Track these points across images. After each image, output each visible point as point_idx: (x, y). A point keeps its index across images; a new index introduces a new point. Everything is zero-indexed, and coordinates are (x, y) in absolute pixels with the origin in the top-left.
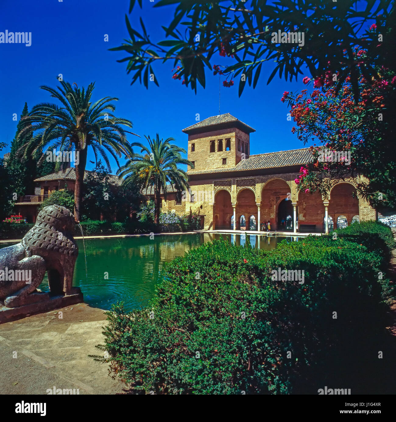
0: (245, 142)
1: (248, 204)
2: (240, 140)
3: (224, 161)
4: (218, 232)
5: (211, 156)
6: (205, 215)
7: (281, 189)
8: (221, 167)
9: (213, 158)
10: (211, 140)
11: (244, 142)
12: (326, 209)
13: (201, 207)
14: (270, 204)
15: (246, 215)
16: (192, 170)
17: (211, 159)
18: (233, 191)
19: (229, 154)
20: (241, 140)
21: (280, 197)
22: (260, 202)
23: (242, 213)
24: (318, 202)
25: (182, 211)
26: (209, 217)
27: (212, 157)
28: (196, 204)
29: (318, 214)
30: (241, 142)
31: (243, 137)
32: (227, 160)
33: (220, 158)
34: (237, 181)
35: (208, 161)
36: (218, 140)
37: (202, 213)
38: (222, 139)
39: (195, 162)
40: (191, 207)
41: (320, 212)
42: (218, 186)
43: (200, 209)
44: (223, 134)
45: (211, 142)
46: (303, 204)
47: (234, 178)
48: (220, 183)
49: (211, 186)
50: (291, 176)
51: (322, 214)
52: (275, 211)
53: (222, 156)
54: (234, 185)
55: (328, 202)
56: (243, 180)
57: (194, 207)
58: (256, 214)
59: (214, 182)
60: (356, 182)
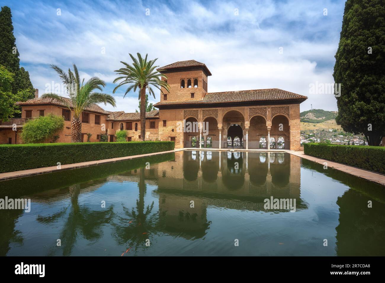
0: (206, 82)
3: (193, 95)
4: (188, 150)
5: (181, 91)
6: (176, 137)
8: (190, 99)
9: (183, 92)
10: (181, 78)
13: (173, 130)
15: (205, 136)
16: (165, 101)
17: (181, 93)
18: (199, 119)
19: (197, 90)
20: (204, 80)
21: (230, 123)
22: (221, 127)
25: (155, 134)
26: (180, 139)
28: (169, 128)
31: (205, 78)
32: (195, 94)
33: (189, 92)
34: (203, 110)
35: (178, 95)
36: (187, 79)
37: (173, 135)
38: (191, 78)
39: (167, 95)
40: (163, 130)
41: (258, 134)
42: (187, 114)
43: (172, 132)
44: (192, 75)
45: (181, 80)
47: (201, 109)
48: (189, 112)
49: (182, 113)
50: (245, 109)
51: (259, 136)
52: (226, 134)
53: (191, 91)
54: (201, 113)
55: (271, 128)
56: (207, 110)
57: (166, 130)
58: (212, 136)
59: (183, 111)
60: (288, 115)
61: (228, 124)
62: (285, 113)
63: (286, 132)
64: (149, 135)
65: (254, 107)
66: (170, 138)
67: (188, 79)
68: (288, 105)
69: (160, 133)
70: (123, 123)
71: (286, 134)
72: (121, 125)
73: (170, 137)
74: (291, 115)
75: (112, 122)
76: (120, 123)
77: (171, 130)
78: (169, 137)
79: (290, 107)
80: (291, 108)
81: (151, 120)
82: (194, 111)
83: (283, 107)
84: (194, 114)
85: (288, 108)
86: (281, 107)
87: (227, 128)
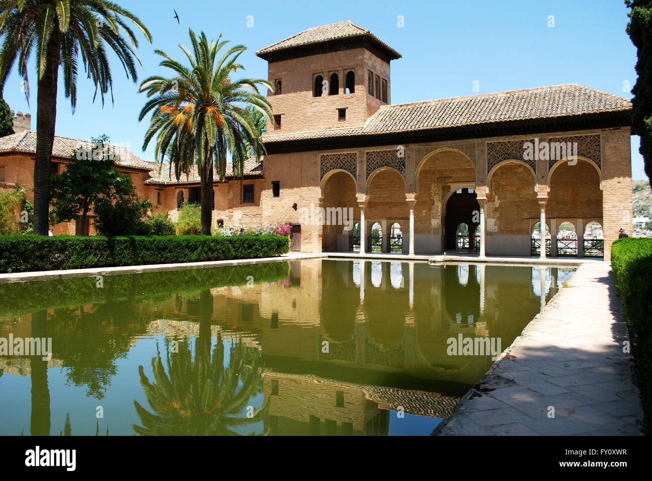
0: (381, 77)
1: (387, 200)
2: (372, 73)
3: (342, 113)
4: (329, 257)
5: (314, 104)
7: (451, 170)
8: (336, 126)
9: (319, 107)
10: (314, 72)
11: (379, 77)
12: (543, 210)
13: (295, 207)
14: (431, 200)
15: (384, 222)
16: (276, 132)
17: (315, 110)
18: (359, 175)
19: (352, 100)
20: (375, 73)
21: (450, 186)
23: (375, 219)
24: (522, 196)
25: (256, 216)
26: (311, 228)
27: (316, 106)
28: (286, 200)
29: (522, 219)
30: (374, 76)
31: (378, 68)
32: (347, 112)
33: (334, 108)
34: (367, 153)
35: (308, 114)
36: (329, 72)
37: (295, 218)
38: (338, 71)
39: (281, 116)
40: (273, 207)
41: (525, 215)
42: (328, 165)
43: (293, 210)
44: (340, 61)
45: (316, 76)
46: (495, 200)
47: (362, 149)
48: (332, 158)
49: (315, 163)
50: (476, 145)
51: (530, 220)
52: (440, 214)
53: (337, 104)
54: (362, 161)
55: (547, 197)
56: (379, 153)
57: (279, 206)
58: (402, 221)
59: (320, 157)
60: (598, 159)
61: (444, 188)
62: (589, 155)
64: (240, 220)
65: (502, 140)
67: (330, 74)
68: (598, 132)
69: (265, 213)
70: (183, 190)
72: (180, 194)
74: (604, 159)
75: (157, 188)
76: (177, 191)
77: (292, 204)
79: (601, 137)
80: (607, 140)
81: (246, 182)
82: (346, 155)
83: (581, 137)
84: (346, 164)
85: (597, 140)
86: (576, 137)
87: (443, 199)
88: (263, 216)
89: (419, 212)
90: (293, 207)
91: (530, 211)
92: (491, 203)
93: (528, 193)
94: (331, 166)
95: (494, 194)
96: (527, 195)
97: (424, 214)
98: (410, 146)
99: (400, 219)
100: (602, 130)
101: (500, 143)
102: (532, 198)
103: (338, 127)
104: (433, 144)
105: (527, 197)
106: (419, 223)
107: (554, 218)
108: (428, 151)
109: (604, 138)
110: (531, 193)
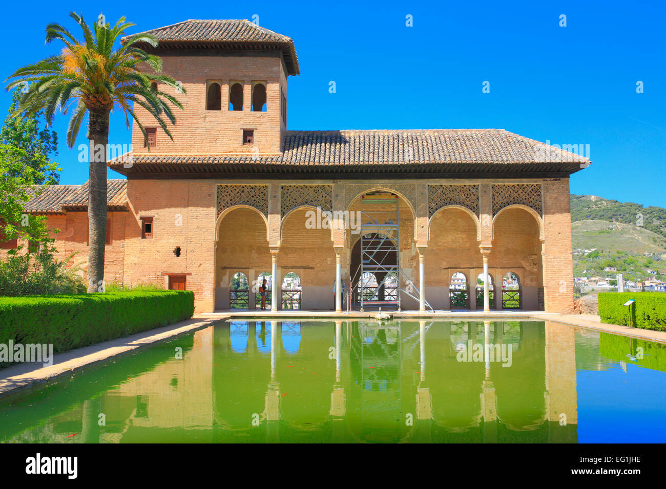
0: (284, 95)
3: (248, 136)
5: (208, 119)
6: (190, 274)
8: (239, 149)
9: (215, 124)
10: (208, 78)
12: (485, 259)
13: (178, 252)
16: (148, 149)
17: (209, 126)
18: (272, 214)
19: (262, 120)
20: (282, 90)
22: (342, 241)
26: (203, 279)
27: (211, 122)
28: (163, 242)
29: (441, 269)
30: (282, 93)
31: (283, 83)
32: (255, 133)
33: (236, 126)
34: (282, 188)
35: (198, 131)
36: (230, 80)
37: (178, 266)
38: (242, 81)
39: (157, 129)
40: (142, 251)
41: (444, 265)
42: (228, 199)
43: (174, 256)
44: (246, 70)
45: (211, 83)
46: (411, 248)
47: (274, 181)
48: (233, 190)
49: (209, 195)
50: (416, 187)
51: (449, 270)
52: (349, 263)
53: (241, 122)
54: (275, 197)
55: (491, 246)
56: (297, 187)
57: (153, 249)
58: (302, 270)
59: (216, 188)
60: (539, 209)
62: (531, 204)
63: (523, 259)
65: (445, 182)
66: (167, 278)
67: (231, 83)
68: (540, 182)
69: (129, 260)
71: (524, 263)
73: (166, 274)
74: (546, 209)
77: (174, 248)
78: (163, 274)
79: (542, 188)
80: (547, 190)
82: (252, 188)
83: (523, 185)
84: (253, 199)
85: (537, 190)
86: (518, 185)
87: (351, 245)
88: (125, 263)
89: (323, 260)
90: (174, 252)
91: (448, 260)
92: (407, 251)
93: (446, 241)
94: (231, 200)
95: (410, 241)
96: (446, 243)
97: (329, 263)
98: (339, 183)
99: (298, 268)
100: (544, 180)
101: (441, 186)
102: (450, 246)
103: (242, 152)
104: (367, 181)
105: (445, 245)
106: (323, 273)
107: (473, 268)
108: (361, 190)
109: (546, 188)
110: (450, 240)
